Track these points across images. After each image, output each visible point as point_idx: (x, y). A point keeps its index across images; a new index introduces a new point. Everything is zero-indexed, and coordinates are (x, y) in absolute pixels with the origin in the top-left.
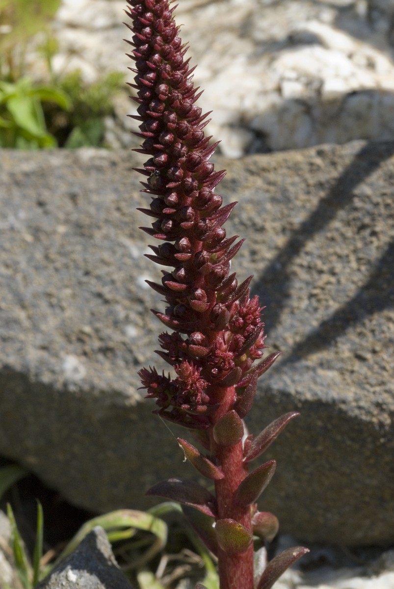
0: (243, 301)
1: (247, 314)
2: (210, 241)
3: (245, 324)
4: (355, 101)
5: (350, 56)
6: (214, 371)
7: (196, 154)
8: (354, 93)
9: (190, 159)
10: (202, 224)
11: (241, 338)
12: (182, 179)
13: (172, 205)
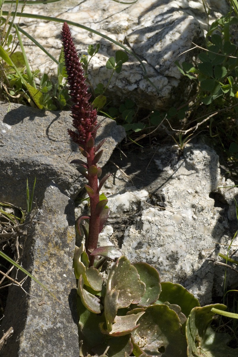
0: (92, 111)
1: (94, 113)
2: (84, 95)
3: (93, 116)
4: (103, 69)
5: (99, 58)
6: (87, 128)
7: (80, 74)
8: (102, 67)
9: (79, 74)
10: (82, 90)
11: (93, 119)
12: (77, 80)
13: (76, 86)
